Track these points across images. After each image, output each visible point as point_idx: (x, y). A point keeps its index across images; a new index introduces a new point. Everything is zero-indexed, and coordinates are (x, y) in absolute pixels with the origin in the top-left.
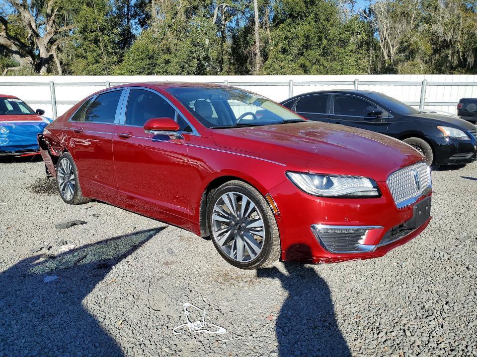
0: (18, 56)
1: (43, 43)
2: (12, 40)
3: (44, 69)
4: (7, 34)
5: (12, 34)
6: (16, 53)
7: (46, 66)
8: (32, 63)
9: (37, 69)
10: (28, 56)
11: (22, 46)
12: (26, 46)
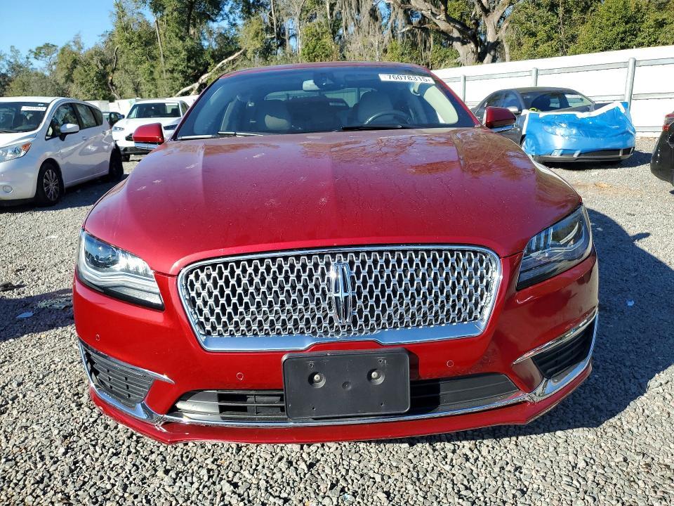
0: (459, 43)
1: (492, 22)
2: (452, 24)
3: (488, 57)
4: (447, 16)
5: (456, 16)
6: (458, 39)
7: (492, 53)
8: (473, 52)
9: (480, 58)
10: (470, 43)
11: (464, 29)
12: (469, 29)
